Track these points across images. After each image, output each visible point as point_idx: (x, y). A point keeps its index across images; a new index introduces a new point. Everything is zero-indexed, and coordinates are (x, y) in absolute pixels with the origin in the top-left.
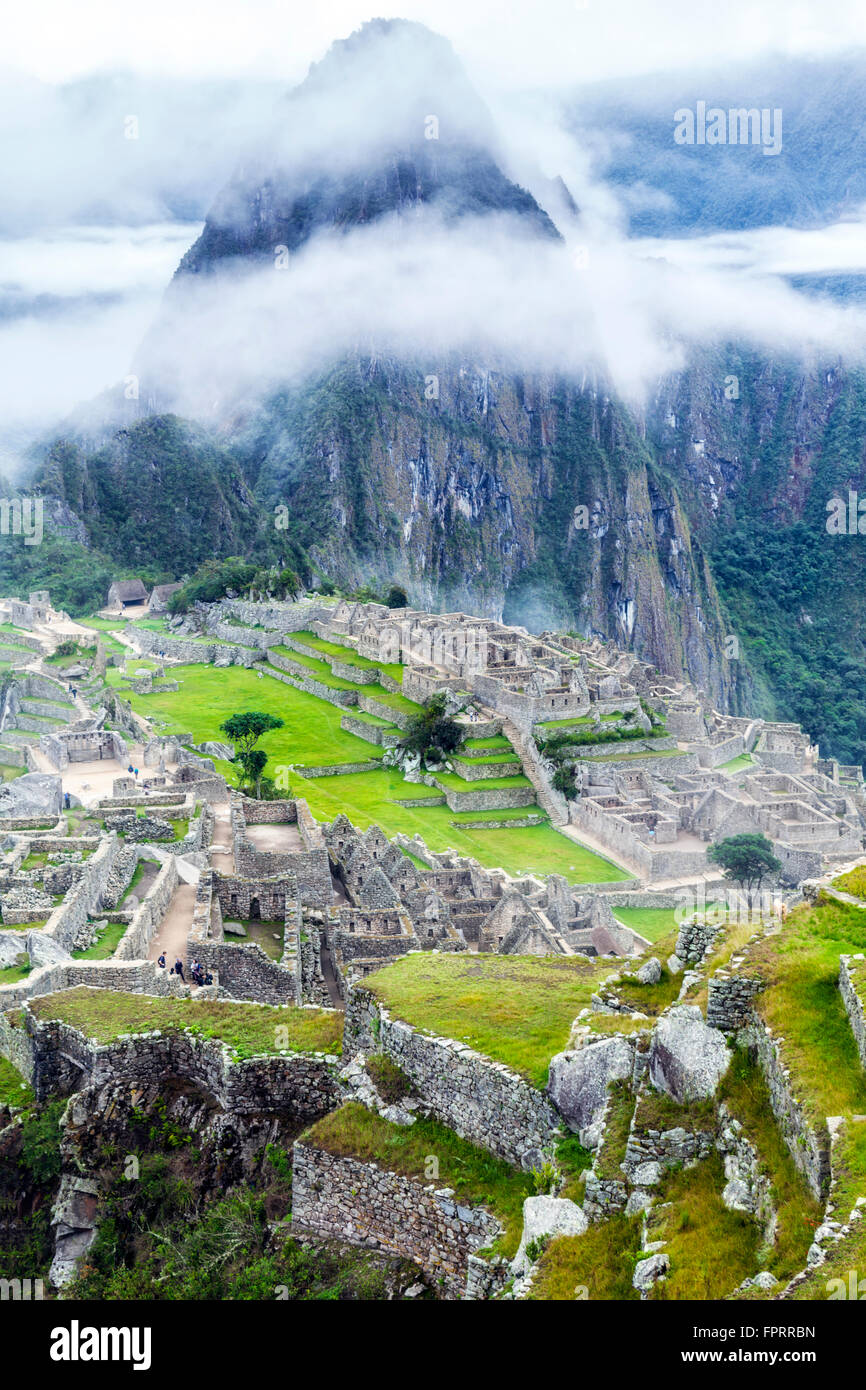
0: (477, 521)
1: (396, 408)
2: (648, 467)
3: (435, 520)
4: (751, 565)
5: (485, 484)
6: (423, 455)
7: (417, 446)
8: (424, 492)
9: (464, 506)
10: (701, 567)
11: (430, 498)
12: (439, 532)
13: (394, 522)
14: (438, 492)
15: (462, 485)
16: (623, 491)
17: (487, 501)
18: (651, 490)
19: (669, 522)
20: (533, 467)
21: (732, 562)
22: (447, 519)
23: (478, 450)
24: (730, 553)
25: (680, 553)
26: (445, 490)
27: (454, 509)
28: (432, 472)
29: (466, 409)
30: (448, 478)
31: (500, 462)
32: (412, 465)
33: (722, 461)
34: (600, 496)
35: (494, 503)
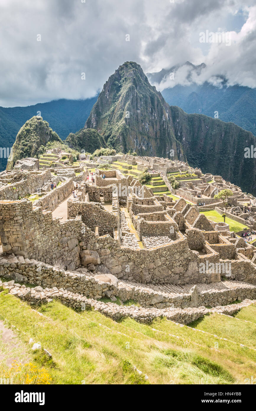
0: (146, 151)
1: (132, 129)
2: (176, 141)
3: (139, 150)
4: (193, 159)
5: (148, 144)
6: (137, 138)
7: (136, 137)
8: (137, 145)
9: (144, 148)
10: (185, 159)
11: (138, 146)
12: (139, 152)
13: (132, 150)
14: (139, 145)
15: (143, 144)
16: (172, 145)
17: (148, 147)
18: (176, 145)
19: (180, 151)
20: (156, 141)
21: (190, 159)
22: (141, 150)
23: (146, 138)
24: (190, 157)
25: (182, 156)
26: (141, 145)
27: (142, 148)
28: (138, 141)
29: (144, 131)
30: (141, 143)
31: (150, 140)
32: (135, 140)
33: (188, 141)
34: (168, 146)
35: (149, 147)
